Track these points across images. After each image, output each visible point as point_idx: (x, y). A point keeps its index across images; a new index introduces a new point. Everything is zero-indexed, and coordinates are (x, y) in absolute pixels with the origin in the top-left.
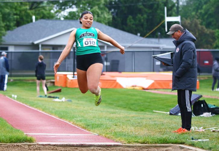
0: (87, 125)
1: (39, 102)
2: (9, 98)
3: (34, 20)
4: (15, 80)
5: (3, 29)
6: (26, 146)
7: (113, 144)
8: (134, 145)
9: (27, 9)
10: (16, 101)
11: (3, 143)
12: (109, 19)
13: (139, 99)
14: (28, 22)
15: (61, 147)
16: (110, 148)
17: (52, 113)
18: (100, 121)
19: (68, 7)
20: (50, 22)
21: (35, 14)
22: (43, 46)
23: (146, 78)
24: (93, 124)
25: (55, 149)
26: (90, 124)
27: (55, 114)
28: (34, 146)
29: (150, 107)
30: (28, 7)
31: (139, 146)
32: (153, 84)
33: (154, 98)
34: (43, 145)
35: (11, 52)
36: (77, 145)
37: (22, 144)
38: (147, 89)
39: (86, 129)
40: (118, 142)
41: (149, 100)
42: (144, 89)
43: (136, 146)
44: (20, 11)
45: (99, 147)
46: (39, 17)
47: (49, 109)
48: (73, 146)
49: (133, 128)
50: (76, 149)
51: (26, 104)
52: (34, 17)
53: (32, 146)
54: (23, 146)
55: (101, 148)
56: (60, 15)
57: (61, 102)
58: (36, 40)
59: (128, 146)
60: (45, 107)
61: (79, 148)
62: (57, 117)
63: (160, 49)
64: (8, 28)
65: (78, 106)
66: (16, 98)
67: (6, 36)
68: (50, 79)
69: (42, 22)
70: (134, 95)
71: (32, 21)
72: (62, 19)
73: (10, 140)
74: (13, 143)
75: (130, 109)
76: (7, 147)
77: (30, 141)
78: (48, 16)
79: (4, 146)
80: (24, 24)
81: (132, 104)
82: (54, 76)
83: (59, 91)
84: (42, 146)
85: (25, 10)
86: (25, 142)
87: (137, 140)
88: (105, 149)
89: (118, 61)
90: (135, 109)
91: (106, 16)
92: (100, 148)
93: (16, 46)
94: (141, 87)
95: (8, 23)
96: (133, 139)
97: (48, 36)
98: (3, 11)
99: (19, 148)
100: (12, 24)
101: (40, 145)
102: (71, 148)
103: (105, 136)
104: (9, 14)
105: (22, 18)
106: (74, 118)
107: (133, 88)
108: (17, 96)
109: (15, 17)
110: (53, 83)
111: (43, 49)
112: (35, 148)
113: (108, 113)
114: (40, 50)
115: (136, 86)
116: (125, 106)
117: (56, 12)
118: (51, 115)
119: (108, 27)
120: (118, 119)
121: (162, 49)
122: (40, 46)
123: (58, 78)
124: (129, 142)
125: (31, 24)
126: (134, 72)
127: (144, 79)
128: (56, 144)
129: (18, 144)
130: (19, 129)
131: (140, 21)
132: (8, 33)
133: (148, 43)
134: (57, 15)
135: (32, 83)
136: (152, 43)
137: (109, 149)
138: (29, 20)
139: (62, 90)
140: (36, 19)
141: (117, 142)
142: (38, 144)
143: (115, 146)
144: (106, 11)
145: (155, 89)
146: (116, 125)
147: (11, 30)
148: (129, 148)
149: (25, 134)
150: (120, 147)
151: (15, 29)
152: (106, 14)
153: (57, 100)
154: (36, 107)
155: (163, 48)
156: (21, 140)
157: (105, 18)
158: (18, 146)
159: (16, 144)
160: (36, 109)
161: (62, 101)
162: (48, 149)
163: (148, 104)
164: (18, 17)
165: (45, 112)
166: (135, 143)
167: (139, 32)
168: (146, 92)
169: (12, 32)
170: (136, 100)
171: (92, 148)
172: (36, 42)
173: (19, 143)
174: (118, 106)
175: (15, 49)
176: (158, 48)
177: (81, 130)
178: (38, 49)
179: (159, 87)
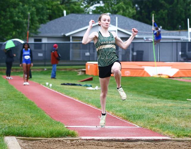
0: (128, 116)
1: (74, 90)
2: (44, 86)
3: (65, 15)
4: (48, 69)
5: (37, 22)
6: (68, 140)
7: (161, 138)
8: (184, 139)
9: (58, 4)
10: (51, 89)
11: (44, 137)
12: (133, 13)
13: (168, 87)
14: (60, 16)
15: (106, 142)
16: (159, 143)
17: (89, 102)
18: (140, 111)
19: (96, 2)
20: (80, 16)
21: (66, 9)
22: (73, 37)
23: (171, 67)
24: (134, 115)
25: (100, 144)
26: (131, 114)
27: (92, 103)
28: (77, 141)
29: (180, 95)
30: (59, 3)
31: (189, 140)
32: (178, 73)
33: (183, 86)
34: (87, 139)
35: (45, 44)
36: (123, 139)
37: (64, 139)
38: (173, 78)
39: (127, 120)
40: (166, 136)
41: (178, 88)
42: (170, 77)
43: (186, 140)
44: (52, 6)
45: (147, 141)
46: (69, 11)
47: (85, 98)
48: (119, 141)
49: (176, 119)
50: (123, 144)
51: (61, 93)
52: (65, 12)
53: (75, 141)
54: (65, 141)
55: (149, 143)
56: (88, 10)
57: (94, 90)
58: (67, 33)
59: (177, 140)
60: (81, 96)
61: (125, 143)
62: (95, 106)
63: (181, 40)
64: (42, 21)
65: (113, 95)
66: (51, 87)
67: (40, 29)
68: (81, 69)
69: (73, 16)
70: (163, 83)
71: (63, 15)
72: (91, 13)
73: (50, 134)
74: (54, 138)
75: (162, 97)
76: (48, 142)
77: (73, 135)
78: (78, 10)
79: (45, 141)
80: (56, 18)
81: (162, 92)
82: (85, 65)
83: (91, 79)
84: (86, 141)
85: (57, 6)
86: (67, 137)
87: (186, 134)
88: (153, 143)
89: (143, 51)
90: (167, 97)
91: (130, 10)
92: (147, 143)
93: (49, 38)
94: (167, 75)
95: (42, 17)
96: (182, 133)
97: (78, 28)
98: (37, 6)
99: (61, 143)
100: (45, 18)
101: (83, 140)
102: (117, 142)
103: (151, 129)
104: (42, 9)
105: (54, 12)
106: (112, 108)
107: (159, 76)
108: (52, 85)
109: (48, 11)
110: (85, 71)
111: (74, 41)
112: (78, 143)
113: (145, 102)
114: (71, 41)
115: (161, 75)
116: (156, 94)
117: (85, 7)
118: (87, 104)
119: (133, 20)
120: (158, 109)
121: (182, 40)
122: (71, 38)
123: (89, 67)
124: (178, 136)
125: (62, 17)
126: (159, 61)
127: (169, 68)
128: (101, 139)
129: (60, 139)
130: (59, 121)
131: (162, 15)
132: (42, 26)
133: (169, 35)
134: (86, 10)
135: (64, 72)
136: (173, 35)
137: (157, 143)
138: (61, 14)
139: (93, 79)
140: (67, 14)
141: (164, 135)
142: (81, 139)
143: (163, 140)
144: (131, 6)
145: (180, 77)
146: (158, 116)
147: (44, 24)
148: (178, 143)
149: (65, 126)
150: (169, 142)
151: (48, 22)
152: (131, 9)
153: (90, 88)
154: (72, 96)
155: (184, 39)
156: (62, 134)
157: (130, 12)
158: (60, 141)
159: (57, 139)
160: (72, 97)
161: (96, 89)
162: (93, 145)
163: (178, 92)
164: (51, 11)
165: (82, 101)
166: (184, 137)
167: (161, 25)
168: (172, 80)
169: (45, 25)
170: (166, 88)
171: (139, 143)
172: (67, 35)
173: (60, 137)
174: (150, 94)
175: (48, 41)
176: (179, 39)
177: (122, 121)
178: (70, 40)
179: (184, 76)
